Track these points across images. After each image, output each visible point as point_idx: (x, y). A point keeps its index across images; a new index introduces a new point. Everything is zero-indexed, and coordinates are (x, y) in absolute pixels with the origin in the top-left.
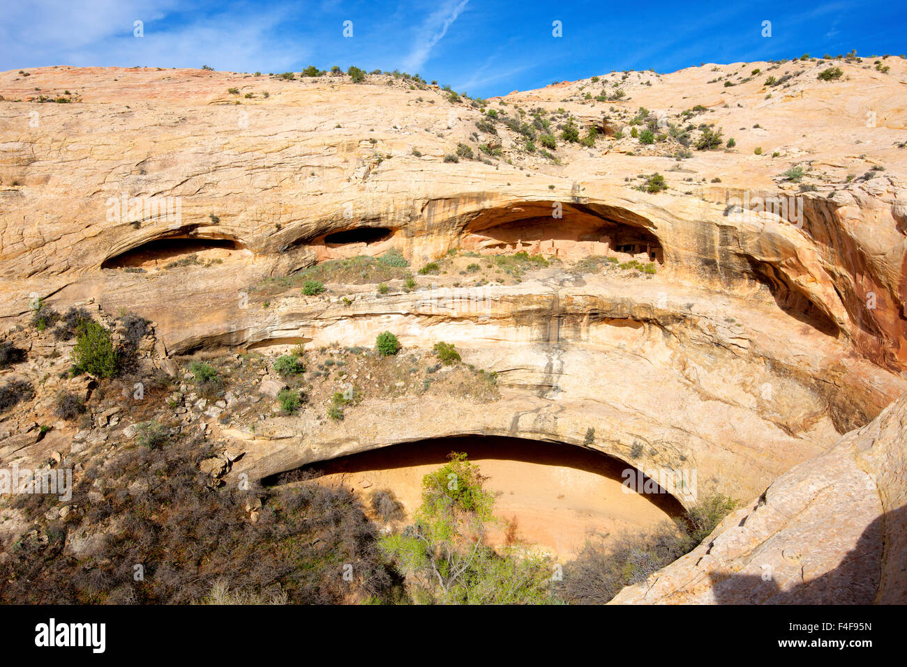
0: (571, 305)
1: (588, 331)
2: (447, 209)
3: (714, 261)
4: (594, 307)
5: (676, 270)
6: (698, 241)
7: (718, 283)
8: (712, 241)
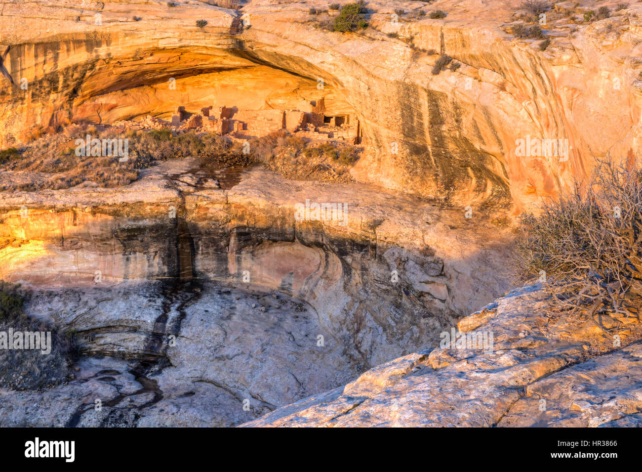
0: (205, 219)
1: (239, 260)
2: (41, 59)
3: (425, 149)
4: (240, 223)
5: (379, 160)
6: (403, 115)
7: (433, 184)
8: (420, 116)
